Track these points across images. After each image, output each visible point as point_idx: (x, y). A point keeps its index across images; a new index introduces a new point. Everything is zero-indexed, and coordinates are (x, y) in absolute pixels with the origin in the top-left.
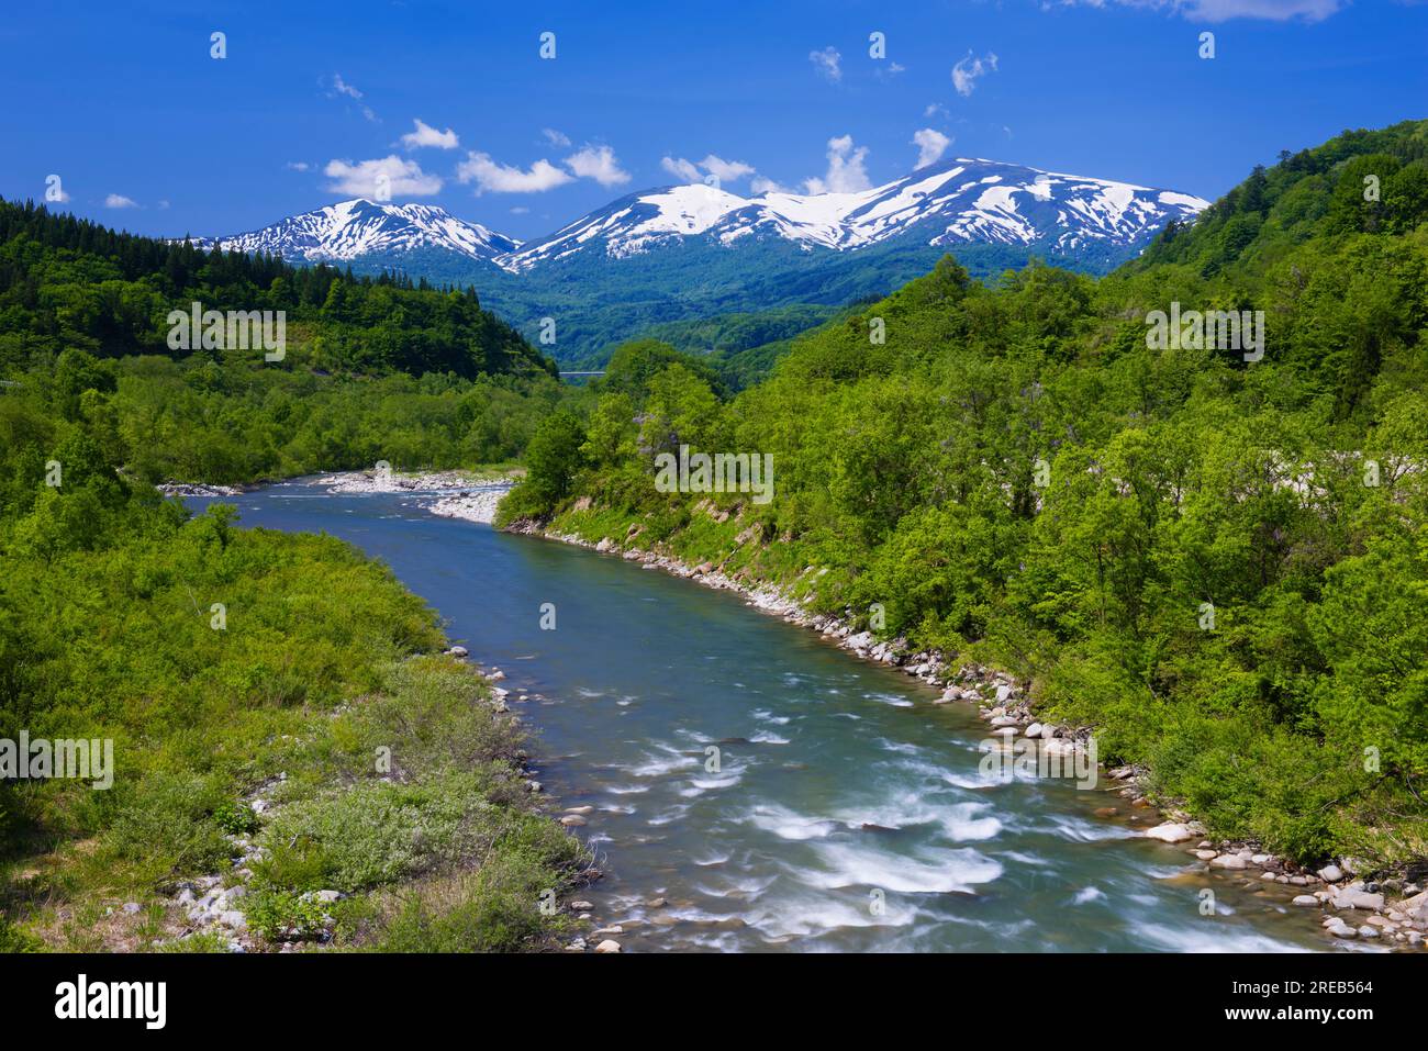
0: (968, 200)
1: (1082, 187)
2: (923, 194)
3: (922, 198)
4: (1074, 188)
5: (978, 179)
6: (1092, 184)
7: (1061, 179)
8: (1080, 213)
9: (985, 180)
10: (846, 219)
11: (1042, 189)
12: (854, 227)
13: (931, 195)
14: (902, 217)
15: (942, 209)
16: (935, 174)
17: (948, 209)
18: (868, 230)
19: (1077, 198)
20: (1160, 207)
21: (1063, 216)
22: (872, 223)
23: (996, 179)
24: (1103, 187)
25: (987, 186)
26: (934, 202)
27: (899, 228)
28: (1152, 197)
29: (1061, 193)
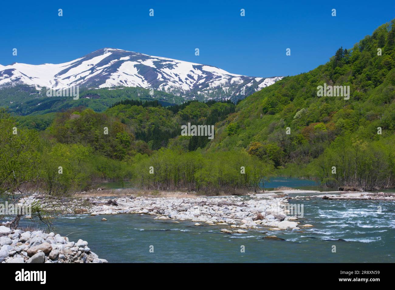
0: (115, 68)
1: (168, 63)
2: (93, 65)
3: (92, 66)
4: (164, 63)
5: (118, 58)
6: (172, 61)
7: (157, 59)
8: (167, 75)
9: (122, 59)
10: (55, 76)
11: (149, 63)
12: (59, 80)
13: (96, 65)
14: (83, 75)
15: (103, 71)
16: (97, 55)
17: (106, 71)
18: (68, 81)
19: (165, 68)
20: (204, 72)
21: (160, 76)
22: (69, 77)
23: (127, 58)
24: (177, 63)
25: (123, 61)
26: (98, 68)
27: (82, 80)
28: (199, 68)
29: (159, 65)
